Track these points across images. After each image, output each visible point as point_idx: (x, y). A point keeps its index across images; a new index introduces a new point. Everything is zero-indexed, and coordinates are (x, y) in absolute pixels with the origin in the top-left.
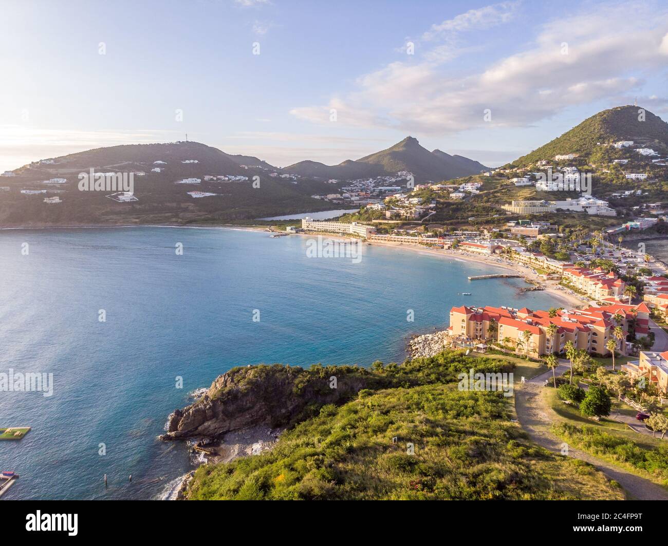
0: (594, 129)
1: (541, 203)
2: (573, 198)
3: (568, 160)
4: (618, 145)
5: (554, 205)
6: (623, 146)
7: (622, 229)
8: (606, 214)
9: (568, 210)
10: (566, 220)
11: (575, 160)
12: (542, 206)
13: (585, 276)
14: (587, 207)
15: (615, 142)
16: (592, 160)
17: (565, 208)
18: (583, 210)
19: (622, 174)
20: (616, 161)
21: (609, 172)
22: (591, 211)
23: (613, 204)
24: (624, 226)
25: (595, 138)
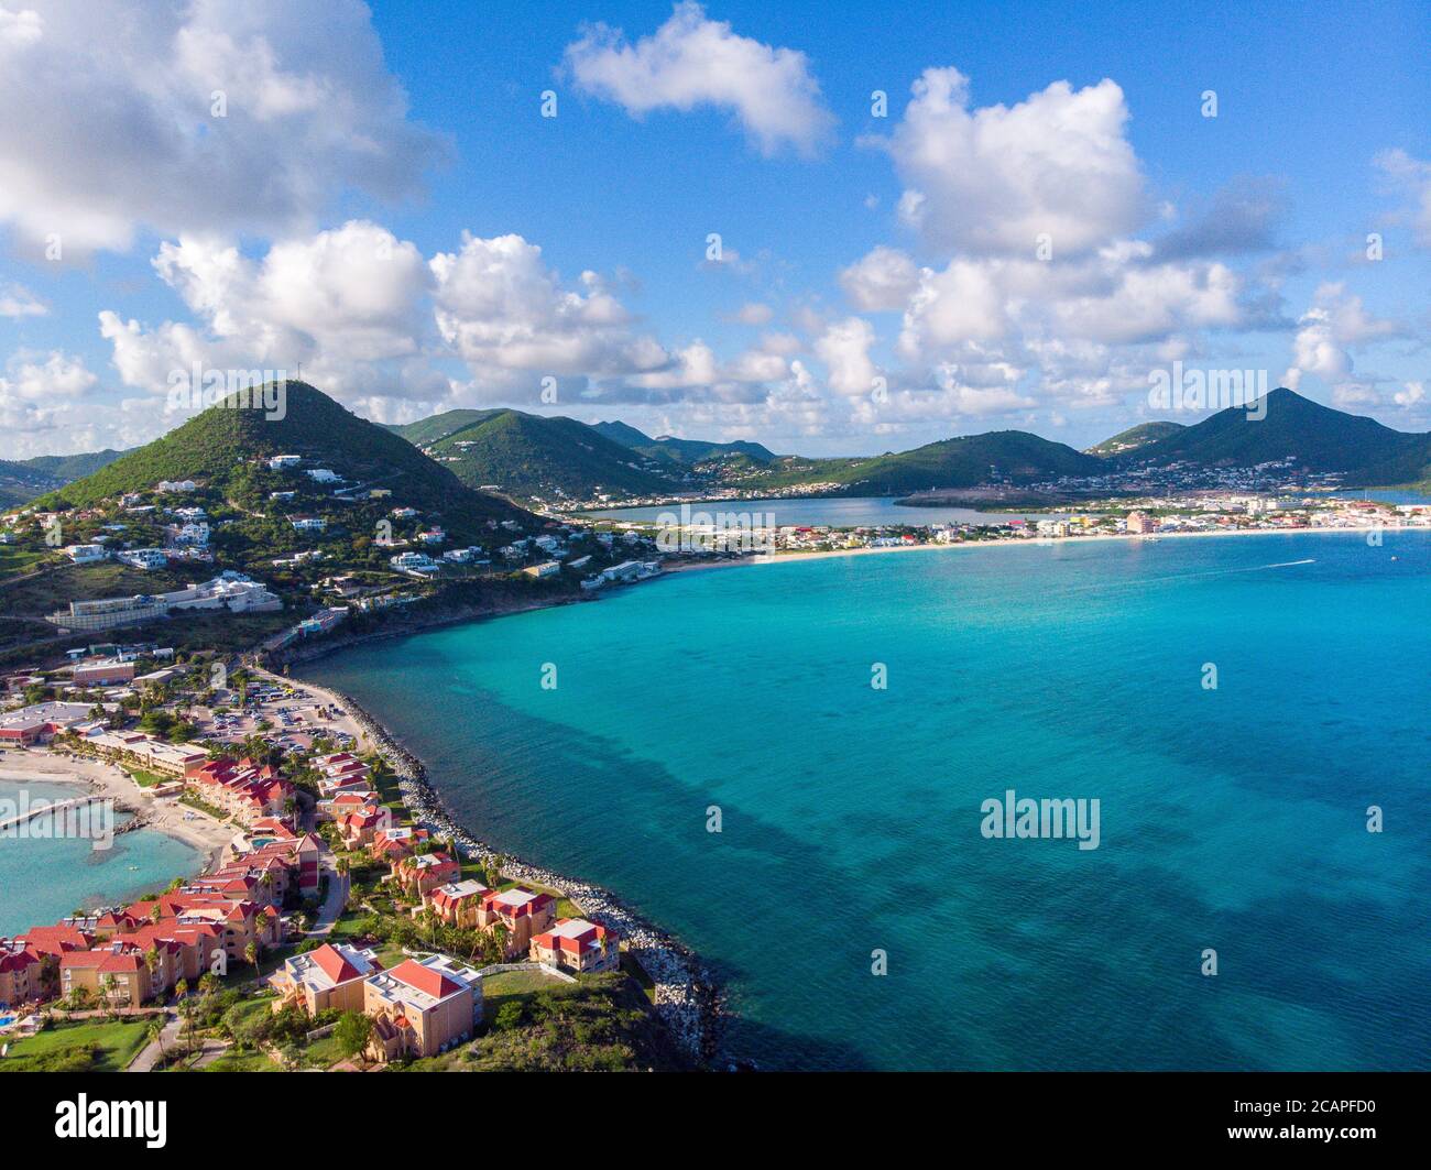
0: (231, 429)
1: (136, 602)
2: (198, 581)
3: (185, 492)
4: (277, 461)
5: (163, 601)
6: (283, 464)
7: (293, 637)
8: (265, 609)
9: (193, 609)
10: (190, 635)
11: (198, 493)
12: (138, 608)
13: (223, 783)
14: (229, 599)
15: (269, 456)
16: (231, 492)
17: (185, 605)
18: (221, 605)
19: (286, 520)
20: (274, 494)
21: (264, 516)
22: (237, 606)
23: (274, 584)
24: (295, 631)
25: (231, 446)
